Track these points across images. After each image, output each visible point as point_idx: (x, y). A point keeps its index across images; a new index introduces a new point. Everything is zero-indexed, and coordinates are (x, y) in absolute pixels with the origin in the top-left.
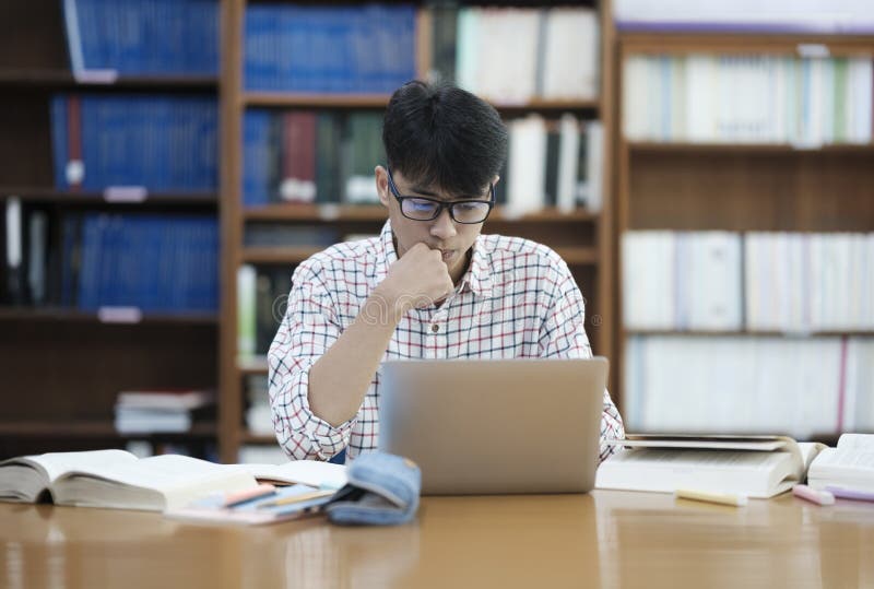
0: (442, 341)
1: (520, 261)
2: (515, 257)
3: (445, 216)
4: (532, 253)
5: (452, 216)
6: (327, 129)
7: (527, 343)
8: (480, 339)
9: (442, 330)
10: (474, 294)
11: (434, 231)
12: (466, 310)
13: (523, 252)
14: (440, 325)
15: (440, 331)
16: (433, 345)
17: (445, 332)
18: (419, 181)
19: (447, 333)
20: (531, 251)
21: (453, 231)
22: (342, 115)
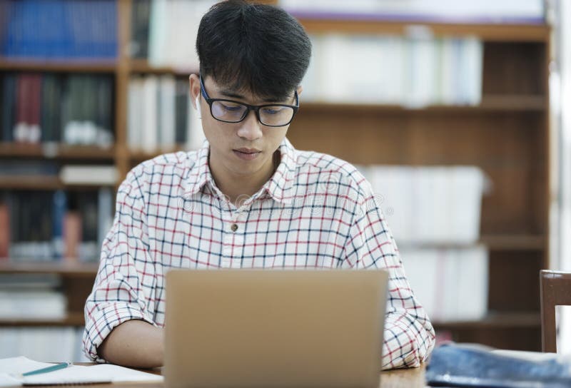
0: (239, 240)
1: (324, 177)
2: (320, 173)
3: (252, 118)
4: (337, 171)
5: (258, 119)
6: (50, 89)
7: (322, 255)
8: (277, 244)
9: (241, 230)
10: (274, 201)
11: (242, 132)
12: (265, 215)
13: (329, 169)
14: (239, 225)
15: (238, 231)
16: (231, 243)
17: (243, 232)
18: (231, 84)
19: (245, 234)
20: (335, 169)
21: (260, 133)
22: (62, 77)
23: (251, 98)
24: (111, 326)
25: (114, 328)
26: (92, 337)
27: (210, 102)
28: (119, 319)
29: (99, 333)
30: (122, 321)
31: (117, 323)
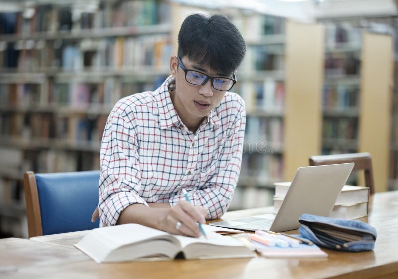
3: (209, 84)
5: (212, 84)
23: (210, 71)
24: (119, 212)
25: (121, 212)
26: (110, 221)
27: (186, 71)
28: (123, 207)
29: (113, 218)
30: (125, 207)
31: (122, 209)
